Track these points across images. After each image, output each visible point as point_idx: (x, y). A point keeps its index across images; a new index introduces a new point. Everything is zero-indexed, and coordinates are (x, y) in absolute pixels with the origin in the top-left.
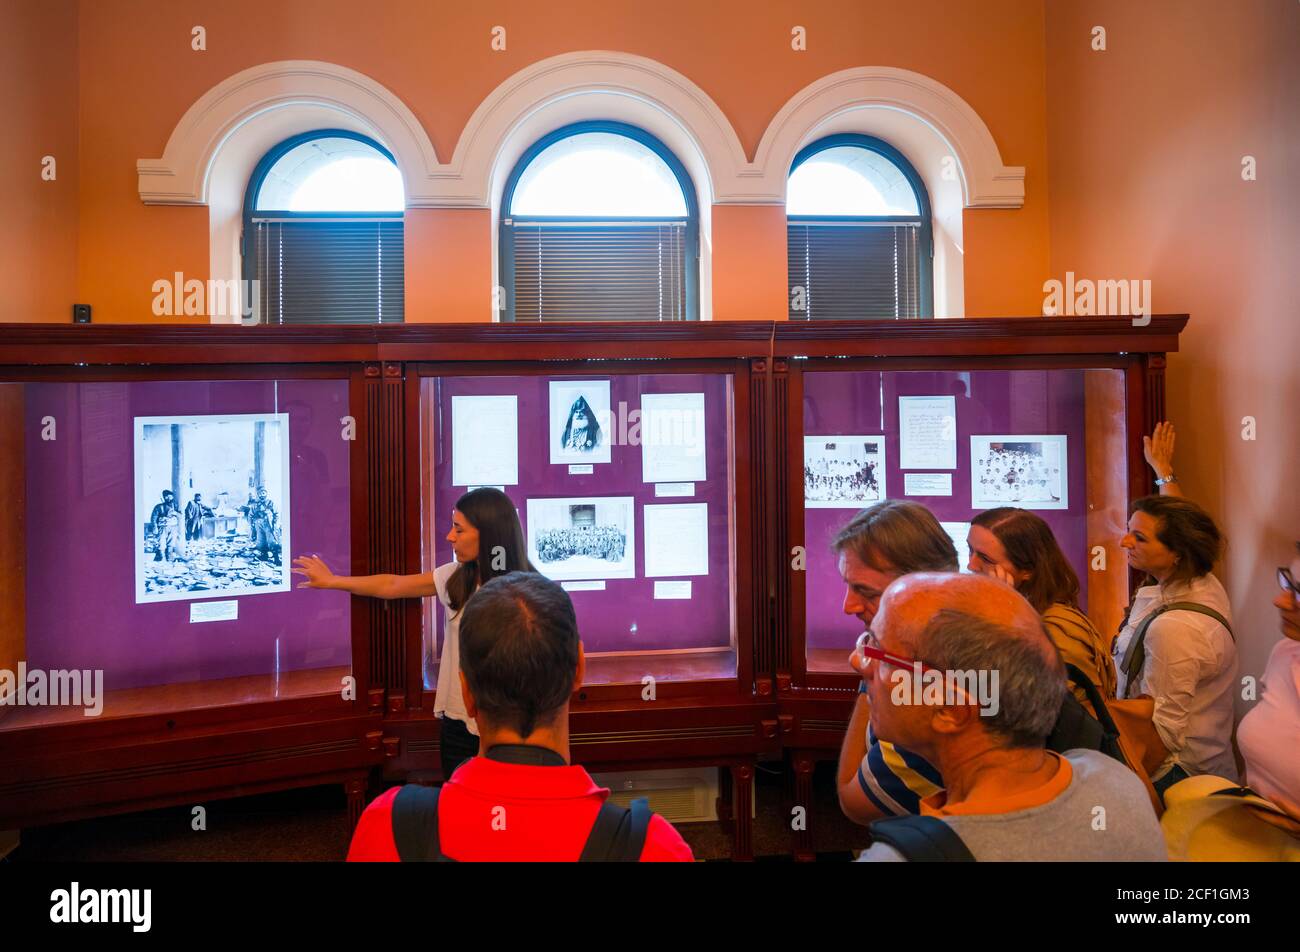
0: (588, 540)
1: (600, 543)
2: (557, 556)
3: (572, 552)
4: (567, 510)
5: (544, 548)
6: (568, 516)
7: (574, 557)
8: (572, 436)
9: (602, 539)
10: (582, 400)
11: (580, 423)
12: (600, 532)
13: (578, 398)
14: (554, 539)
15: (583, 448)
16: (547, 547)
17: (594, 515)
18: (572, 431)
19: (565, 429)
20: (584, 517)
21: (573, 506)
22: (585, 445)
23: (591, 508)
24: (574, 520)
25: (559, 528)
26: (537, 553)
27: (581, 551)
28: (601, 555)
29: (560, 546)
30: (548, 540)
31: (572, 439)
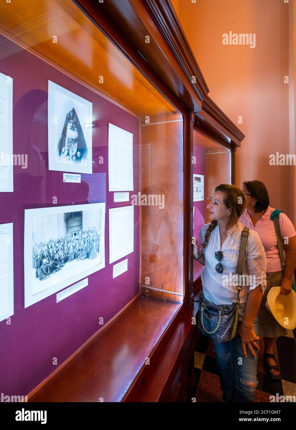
0: (78, 244)
1: (85, 245)
2: (53, 269)
3: (66, 260)
4: (62, 218)
5: (41, 263)
6: (63, 224)
7: (67, 263)
8: (66, 145)
9: (86, 242)
10: (74, 111)
11: (72, 134)
12: (85, 236)
13: (71, 109)
14: (51, 251)
15: (74, 158)
16: (45, 261)
17: (81, 221)
18: (67, 140)
19: (61, 136)
20: (74, 223)
21: (67, 214)
22: (76, 155)
23: (79, 214)
24: (68, 227)
25: (55, 238)
26: (34, 271)
27: (73, 257)
28: (85, 256)
29: (57, 257)
30: (46, 254)
31: (66, 147)
